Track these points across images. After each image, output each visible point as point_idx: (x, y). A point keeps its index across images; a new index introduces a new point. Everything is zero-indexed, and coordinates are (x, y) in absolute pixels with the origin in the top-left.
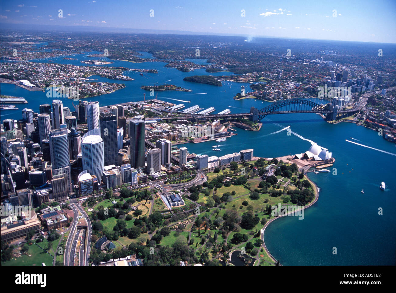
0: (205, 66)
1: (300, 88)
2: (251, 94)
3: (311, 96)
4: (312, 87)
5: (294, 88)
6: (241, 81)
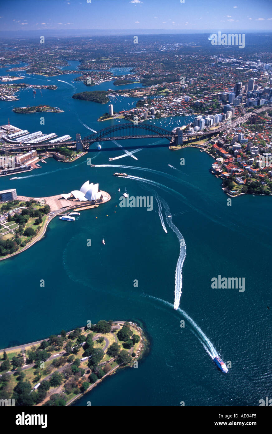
2: (123, 113)
4: (203, 101)
5: (180, 104)
6: (135, 96)
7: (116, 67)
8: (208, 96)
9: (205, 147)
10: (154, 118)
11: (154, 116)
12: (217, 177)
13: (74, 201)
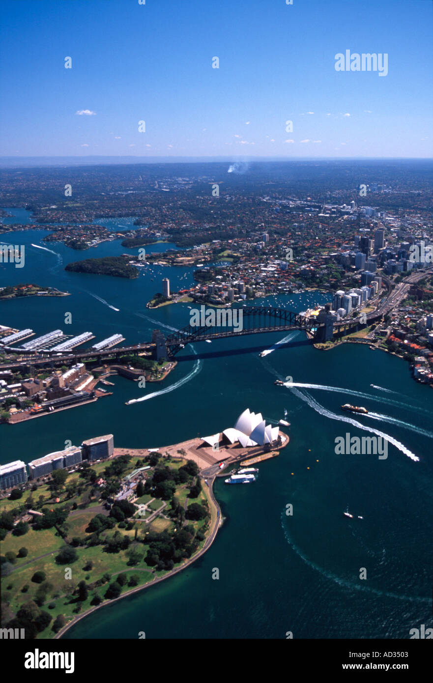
0: (124, 233)
1: (287, 272)
2: (186, 292)
3: (307, 286)
4: (312, 268)
5: (275, 274)
6: (181, 264)
7: (102, 217)
8: (314, 259)
9: (375, 341)
10: (245, 299)
11: (245, 296)
13: (231, 447)
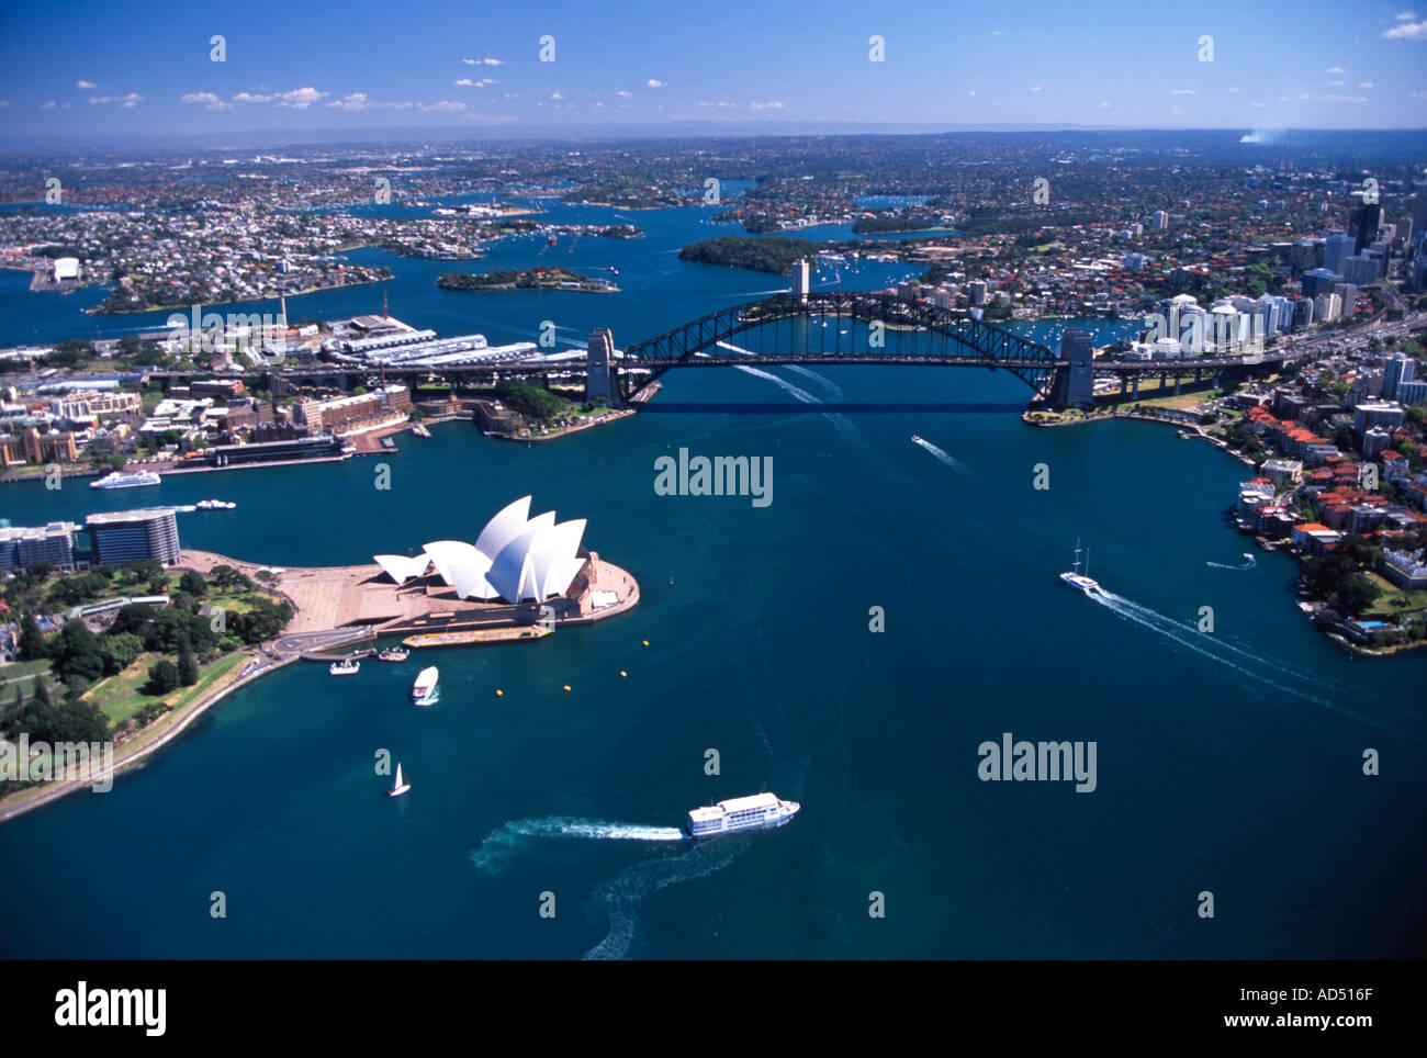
4: (1205, 270)
8: (1228, 254)
9: (1205, 420)
10: (978, 318)
11: (981, 311)
12: (1269, 546)
13: (430, 594)
